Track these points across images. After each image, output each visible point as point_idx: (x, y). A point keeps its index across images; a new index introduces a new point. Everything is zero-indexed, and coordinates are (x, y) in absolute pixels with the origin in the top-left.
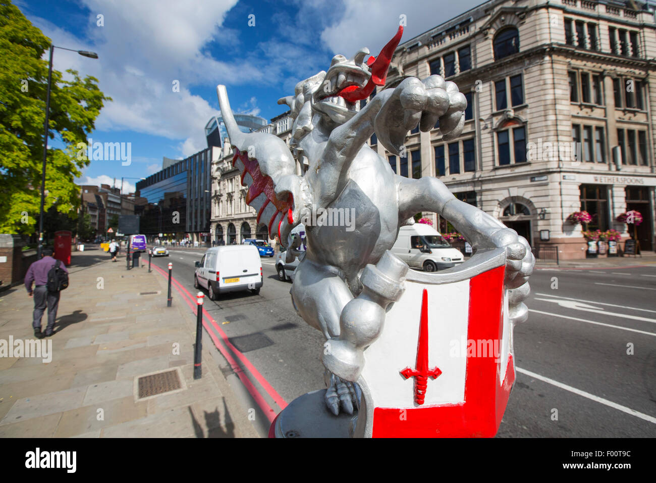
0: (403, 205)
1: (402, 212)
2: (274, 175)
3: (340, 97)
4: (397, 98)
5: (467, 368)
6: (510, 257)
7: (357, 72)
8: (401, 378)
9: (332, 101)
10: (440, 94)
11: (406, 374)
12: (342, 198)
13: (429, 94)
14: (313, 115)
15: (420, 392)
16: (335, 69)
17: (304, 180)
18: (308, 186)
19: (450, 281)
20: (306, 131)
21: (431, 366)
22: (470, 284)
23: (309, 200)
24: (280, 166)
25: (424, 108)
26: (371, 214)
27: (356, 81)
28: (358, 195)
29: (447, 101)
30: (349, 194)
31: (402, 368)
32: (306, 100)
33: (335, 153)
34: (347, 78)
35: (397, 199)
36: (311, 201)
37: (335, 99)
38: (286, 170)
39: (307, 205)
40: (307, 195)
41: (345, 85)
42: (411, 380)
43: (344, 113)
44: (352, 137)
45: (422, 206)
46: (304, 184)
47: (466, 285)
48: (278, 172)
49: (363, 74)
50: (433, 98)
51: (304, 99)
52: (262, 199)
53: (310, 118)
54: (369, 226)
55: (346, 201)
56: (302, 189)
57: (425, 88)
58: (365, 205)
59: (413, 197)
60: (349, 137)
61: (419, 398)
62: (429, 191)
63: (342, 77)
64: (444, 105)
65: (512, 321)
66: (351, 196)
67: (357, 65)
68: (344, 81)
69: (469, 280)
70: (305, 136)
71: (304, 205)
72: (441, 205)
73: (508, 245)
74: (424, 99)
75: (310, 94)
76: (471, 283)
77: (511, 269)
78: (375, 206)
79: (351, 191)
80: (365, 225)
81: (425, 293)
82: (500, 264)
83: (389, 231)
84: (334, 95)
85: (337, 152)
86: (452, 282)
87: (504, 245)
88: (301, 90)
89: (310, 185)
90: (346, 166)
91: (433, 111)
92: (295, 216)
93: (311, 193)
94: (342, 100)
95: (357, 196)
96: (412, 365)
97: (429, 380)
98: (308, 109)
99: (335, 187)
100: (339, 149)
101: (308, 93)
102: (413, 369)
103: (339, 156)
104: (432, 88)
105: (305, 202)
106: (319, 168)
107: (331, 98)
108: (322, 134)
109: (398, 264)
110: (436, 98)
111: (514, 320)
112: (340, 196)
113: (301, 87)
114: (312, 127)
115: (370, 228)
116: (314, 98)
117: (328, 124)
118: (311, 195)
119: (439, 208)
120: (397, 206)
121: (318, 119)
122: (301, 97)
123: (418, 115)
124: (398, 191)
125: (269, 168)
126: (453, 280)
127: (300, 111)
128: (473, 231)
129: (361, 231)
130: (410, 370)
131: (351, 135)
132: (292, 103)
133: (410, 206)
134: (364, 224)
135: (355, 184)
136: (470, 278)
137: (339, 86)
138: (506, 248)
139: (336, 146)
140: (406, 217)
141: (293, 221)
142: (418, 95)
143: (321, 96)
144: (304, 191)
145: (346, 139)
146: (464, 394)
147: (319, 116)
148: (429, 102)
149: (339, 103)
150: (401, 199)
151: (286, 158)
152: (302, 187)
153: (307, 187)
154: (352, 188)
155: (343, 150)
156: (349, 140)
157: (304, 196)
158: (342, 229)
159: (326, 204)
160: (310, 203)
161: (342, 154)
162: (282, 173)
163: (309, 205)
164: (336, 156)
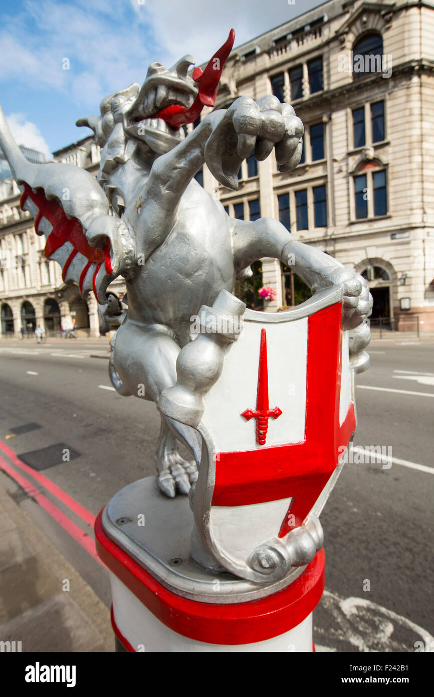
0: (239, 250)
1: (238, 259)
2: (84, 218)
3: (160, 119)
4: (229, 121)
5: (307, 407)
6: (348, 294)
7: (180, 87)
8: (242, 421)
9: (151, 124)
10: (275, 117)
11: (247, 416)
12: (169, 243)
13: (263, 117)
14: (126, 141)
15: (261, 432)
16: (153, 82)
17: (122, 222)
18: (128, 229)
19: (289, 319)
20: (118, 163)
21: (272, 407)
23: (130, 246)
24: (91, 207)
25: (258, 133)
26: (203, 261)
27: (179, 99)
28: (187, 239)
29: (282, 126)
30: (177, 238)
31: (243, 410)
32: (116, 122)
33: (160, 187)
34: (168, 94)
35: (232, 245)
36: (132, 247)
37: (155, 122)
38: (97, 211)
39: (127, 251)
40: (127, 240)
41: (166, 103)
42: (252, 422)
43: (167, 140)
44: (179, 168)
45: (260, 251)
46: (123, 226)
47: (304, 324)
48: (88, 214)
49: (187, 90)
50: (267, 122)
51: (113, 120)
52: (68, 250)
53: (123, 146)
54: (201, 275)
55: (174, 246)
56: (120, 233)
57: (259, 109)
58: (195, 250)
59: (249, 241)
60: (175, 168)
61: (261, 439)
62: (267, 233)
63: (162, 92)
64: (280, 130)
65: (353, 370)
66: (179, 240)
67: (180, 78)
68: (165, 99)
69: (307, 319)
70: (119, 169)
71: (125, 251)
72: (280, 248)
73: (344, 282)
74: (258, 122)
75: (121, 114)
76: (309, 322)
77: (348, 306)
78: (207, 252)
79: (179, 234)
80: (197, 274)
81: (263, 334)
82: (337, 301)
83: (224, 281)
84: (152, 116)
85: (161, 186)
86: (290, 321)
87: (341, 281)
88: (108, 107)
89: (130, 228)
91: (268, 136)
92: (115, 265)
93: (132, 237)
94: (163, 123)
96: (252, 406)
97: (270, 420)
98: (119, 133)
99: (160, 228)
100: (164, 183)
101: (119, 112)
102: (254, 410)
103: (164, 191)
104: (267, 110)
105: (125, 248)
106: (140, 206)
107: (149, 120)
108: (139, 167)
109: (236, 302)
110: (271, 121)
111: (355, 368)
112: (167, 238)
113: (109, 103)
114: (126, 157)
115: (203, 277)
116: (127, 120)
117: (146, 154)
118: (131, 240)
119: (278, 251)
120: (232, 252)
121: (132, 147)
122: (110, 117)
123: (252, 141)
124: (233, 236)
126: (291, 319)
127: (109, 137)
128: (313, 272)
129: (192, 281)
130: (251, 411)
131: (179, 166)
132: (97, 125)
133: (246, 251)
134: (196, 272)
135: (183, 226)
136: (308, 316)
137: (158, 105)
138: (343, 285)
139: (160, 179)
140: (242, 265)
141: (112, 270)
142: (252, 118)
143: (135, 116)
144: (123, 235)
145: (171, 170)
146: (304, 433)
147: (134, 144)
148: (263, 126)
149: (159, 126)
150: (237, 245)
151: (97, 196)
152: (120, 230)
153: (127, 231)
154: (180, 231)
155: (168, 184)
156: (176, 171)
157: (123, 241)
158: (170, 280)
159: (151, 250)
160: (132, 249)
161: (167, 189)
162: (93, 214)
163: (130, 251)
164: (160, 192)
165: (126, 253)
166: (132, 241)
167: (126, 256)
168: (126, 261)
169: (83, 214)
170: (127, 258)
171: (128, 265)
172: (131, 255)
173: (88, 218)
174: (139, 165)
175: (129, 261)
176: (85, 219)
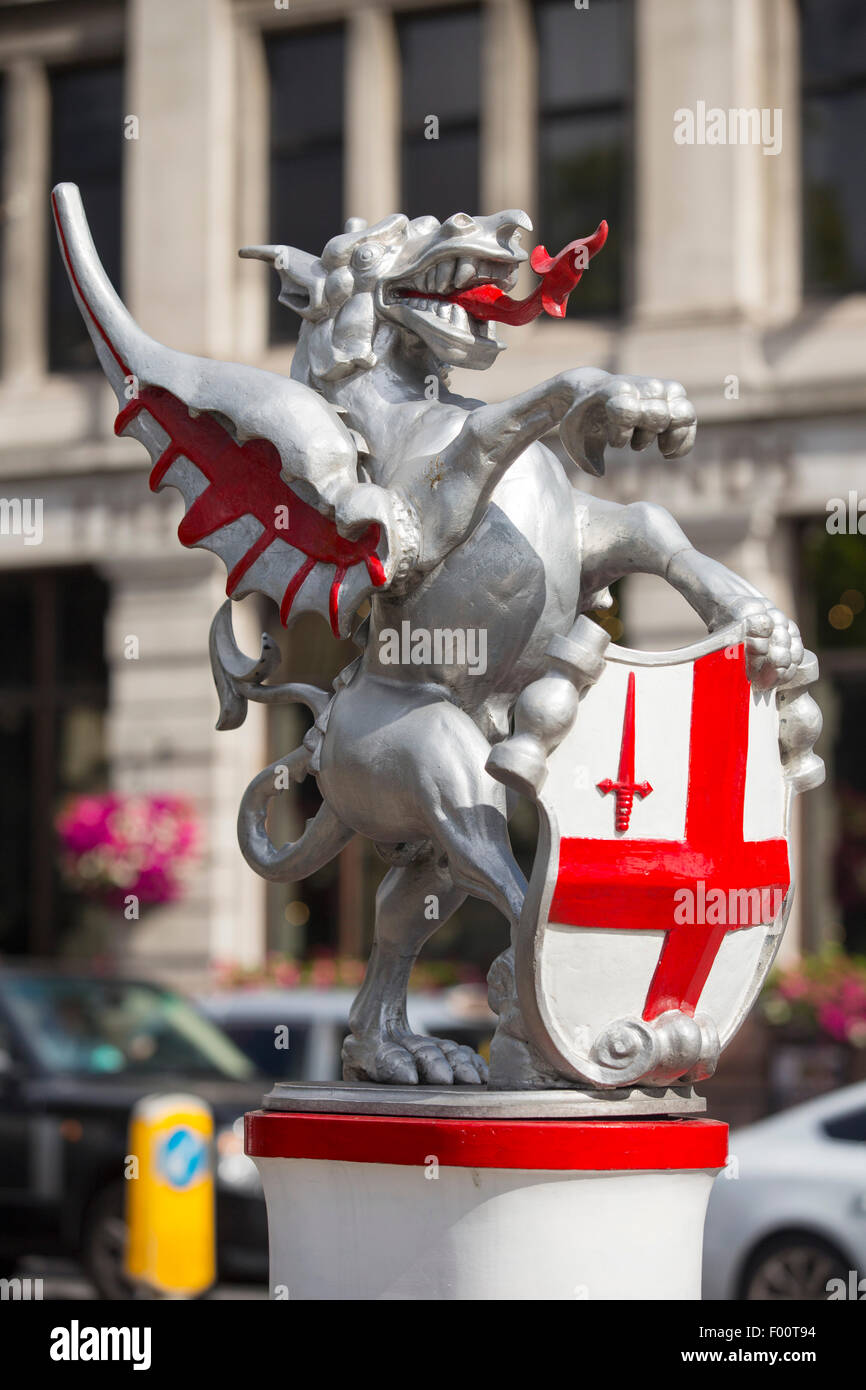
0: (592, 557)
1: (589, 572)
2: (322, 483)
3: (457, 306)
6: (751, 634)
7: (499, 260)
8: (596, 794)
9: (439, 314)
10: (658, 409)
11: (604, 788)
12: (478, 540)
14: (377, 328)
15: (623, 810)
18: (410, 512)
19: (666, 662)
20: (358, 367)
21: (639, 780)
22: (694, 670)
23: (412, 540)
25: (637, 425)
26: (531, 573)
27: (495, 276)
28: (509, 534)
29: (666, 418)
30: (491, 531)
31: (600, 780)
32: (359, 287)
33: (478, 457)
34: (477, 270)
35: (580, 545)
36: (415, 542)
37: (446, 309)
39: (406, 549)
40: (407, 530)
41: (473, 284)
42: (611, 797)
43: (466, 346)
44: (514, 432)
45: (631, 561)
46: (399, 506)
47: (689, 669)
48: (332, 477)
50: (648, 414)
51: (352, 284)
52: (248, 532)
53: (369, 336)
54: (527, 597)
55: (484, 545)
56: (395, 518)
57: (638, 399)
58: (520, 554)
59: (613, 542)
60: (507, 432)
61: (622, 823)
62: (645, 532)
63: (468, 269)
64: (663, 420)
66: (496, 535)
67: (499, 246)
68: (471, 278)
69: (693, 663)
71: (402, 549)
72: (665, 559)
73: (747, 617)
74: (637, 416)
75: (373, 279)
76: (695, 666)
77: (754, 651)
78: (538, 558)
80: (519, 595)
81: (632, 680)
82: (737, 643)
83: (562, 611)
84: (442, 298)
85: (482, 454)
86: (667, 665)
87: (744, 615)
88: (344, 259)
89: (413, 510)
90: (494, 478)
91: (649, 427)
92: (388, 571)
93: (417, 527)
94: (461, 312)
95: (507, 536)
96: (612, 774)
97: (635, 800)
98: (364, 310)
99: (470, 517)
100: (487, 450)
101: (367, 273)
102: (614, 780)
103: (486, 462)
105: (403, 544)
106: (438, 478)
107: (433, 304)
108: (397, 377)
109: (599, 633)
110: (653, 415)
112: (473, 533)
114: (374, 359)
115: (528, 601)
117: (410, 350)
119: (661, 563)
120: (580, 559)
121: (386, 340)
122: (346, 276)
123: (629, 433)
124: (582, 528)
125: (312, 465)
126: (670, 662)
127: (339, 311)
128: (710, 601)
129: (509, 606)
130: (610, 782)
131: (512, 428)
132: (314, 287)
133: (606, 560)
134: (517, 591)
135: (500, 512)
136: (694, 660)
137: (458, 284)
138: (747, 620)
139: (482, 445)
140: (595, 584)
141: (385, 579)
142: (630, 410)
143: (402, 290)
144: (399, 520)
145: (502, 434)
146: (684, 828)
147: (391, 333)
148: (643, 418)
149: (453, 321)
150: (588, 546)
152: (396, 513)
153: (407, 513)
154: (496, 520)
155: (493, 452)
156: (508, 435)
157: (401, 531)
158: (474, 601)
159: (448, 549)
160: (415, 545)
161: (491, 460)
162: (339, 478)
163: (411, 550)
164: (478, 461)
165: (405, 552)
166: (415, 532)
167: (404, 556)
168: (402, 565)
169: (322, 477)
170: (405, 559)
171: (401, 572)
172: (412, 555)
173: (331, 485)
174: (398, 373)
175: (405, 566)
176: (325, 486)
